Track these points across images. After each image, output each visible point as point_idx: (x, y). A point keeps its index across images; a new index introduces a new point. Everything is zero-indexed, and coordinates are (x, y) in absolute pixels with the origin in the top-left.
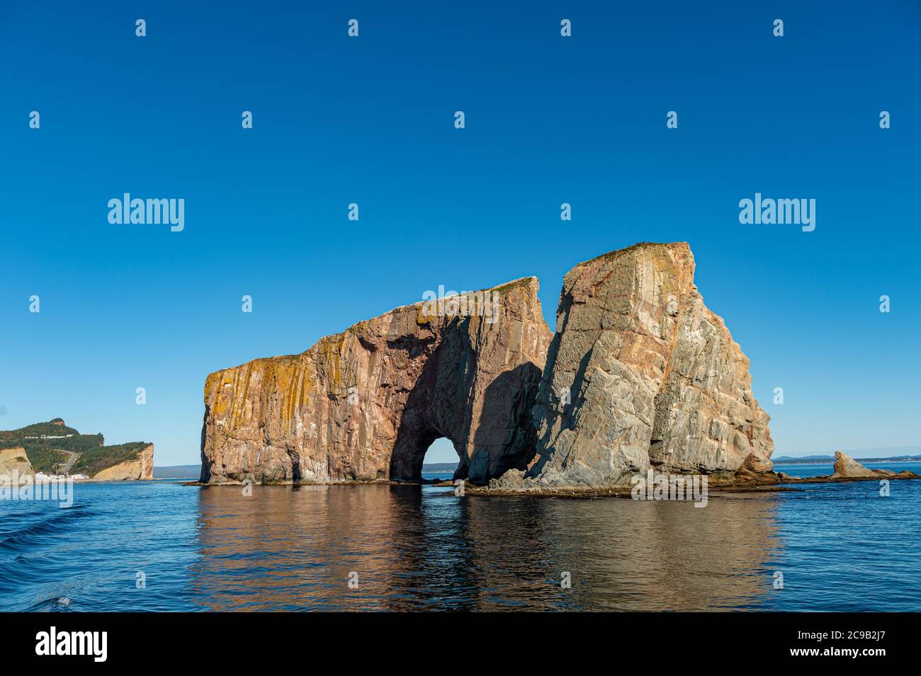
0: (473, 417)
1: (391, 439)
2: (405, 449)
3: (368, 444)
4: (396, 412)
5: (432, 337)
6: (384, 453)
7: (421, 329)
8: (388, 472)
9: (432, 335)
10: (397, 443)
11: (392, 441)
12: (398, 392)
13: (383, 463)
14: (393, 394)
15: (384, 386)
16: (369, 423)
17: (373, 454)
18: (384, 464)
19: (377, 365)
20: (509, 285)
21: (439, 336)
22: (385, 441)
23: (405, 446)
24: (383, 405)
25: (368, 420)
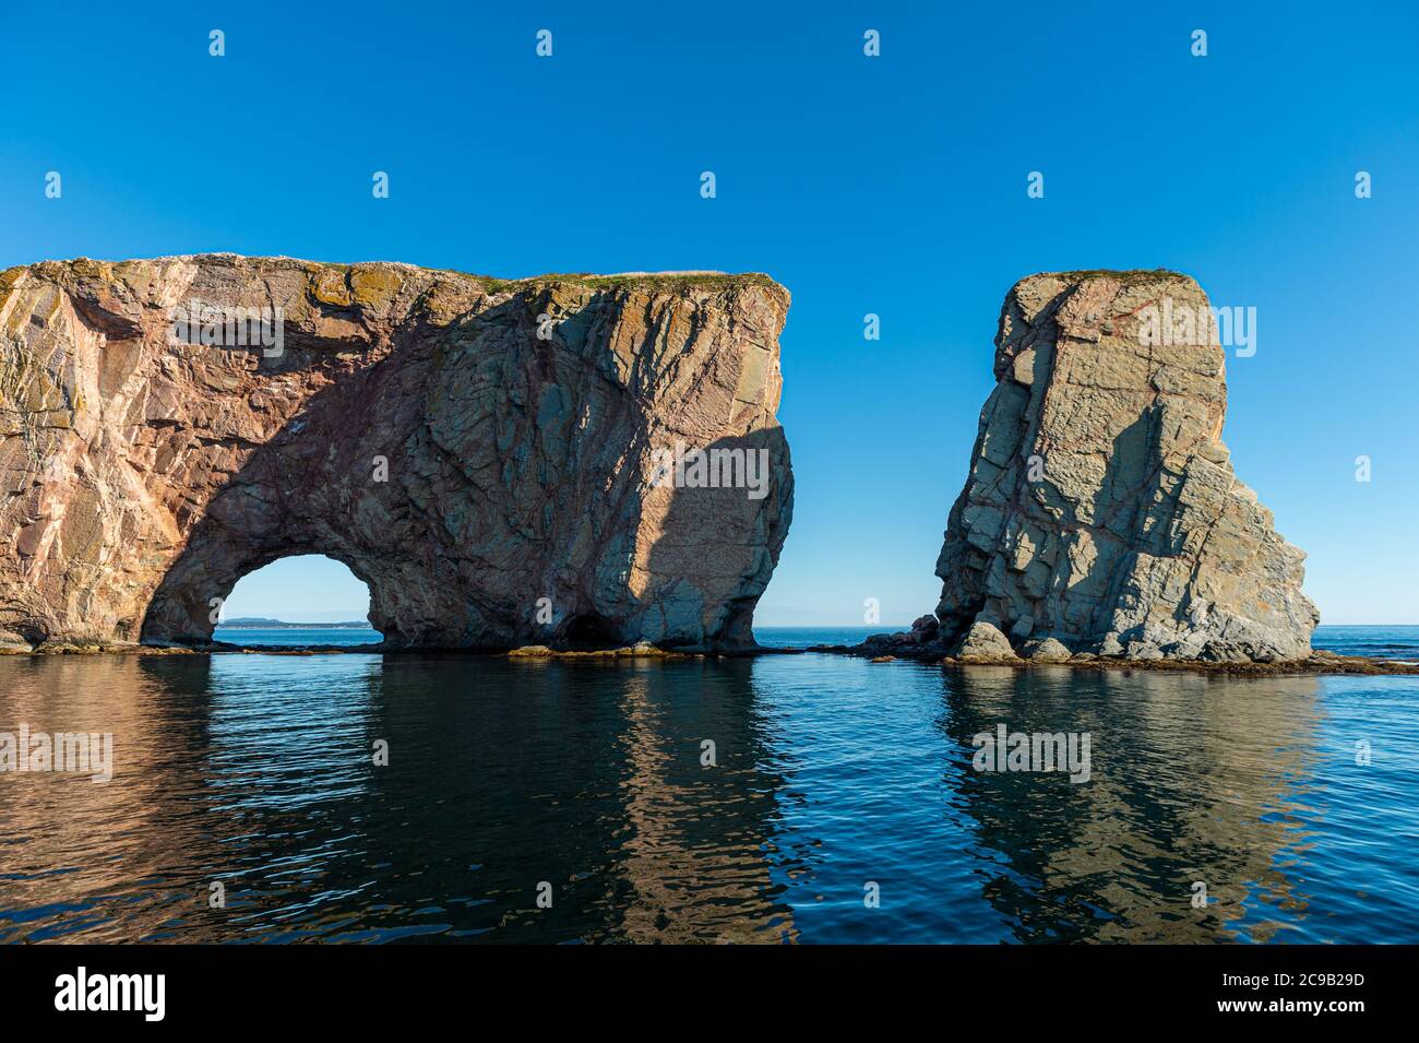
0: (644, 515)
1: (169, 548)
2: (197, 573)
3: (104, 555)
4: (197, 487)
5: (361, 339)
6: (145, 580)
7: (323, 316)
8: (138, 626)
9: (366, 336)
10: (181, 559)
11: (170, 553)
12: (207, 442)
13: (133, 604)
14: (191, 446)
15: (158, 423)
16: (108, 507)
17: (115, 580)
18: (133, 606)
19: (137, 371)
20: (708, 276)
21: (386, 340)
22: (150, 553)
23: (200, 567)
24: (148, 468)
25: (104, 497)
